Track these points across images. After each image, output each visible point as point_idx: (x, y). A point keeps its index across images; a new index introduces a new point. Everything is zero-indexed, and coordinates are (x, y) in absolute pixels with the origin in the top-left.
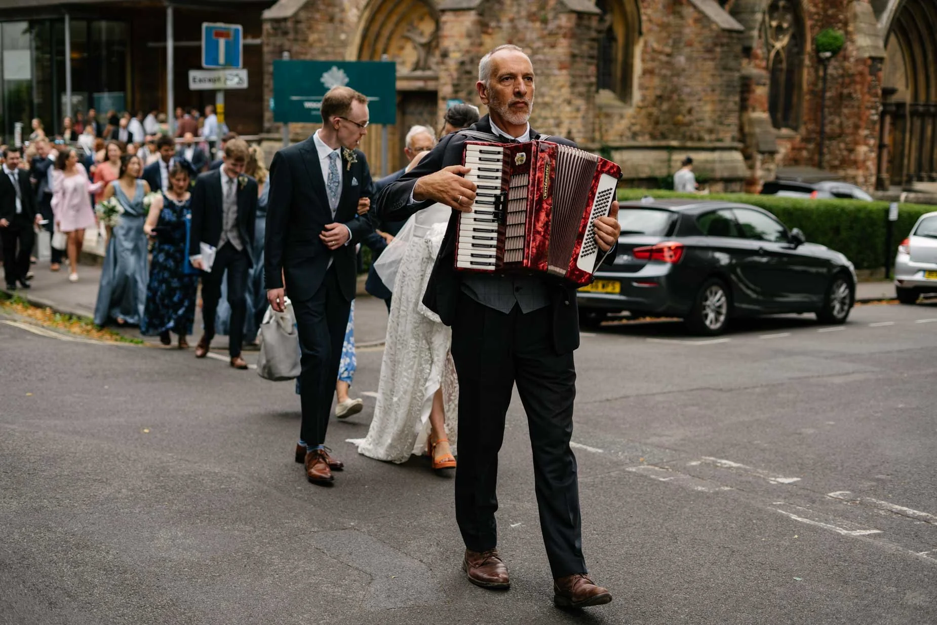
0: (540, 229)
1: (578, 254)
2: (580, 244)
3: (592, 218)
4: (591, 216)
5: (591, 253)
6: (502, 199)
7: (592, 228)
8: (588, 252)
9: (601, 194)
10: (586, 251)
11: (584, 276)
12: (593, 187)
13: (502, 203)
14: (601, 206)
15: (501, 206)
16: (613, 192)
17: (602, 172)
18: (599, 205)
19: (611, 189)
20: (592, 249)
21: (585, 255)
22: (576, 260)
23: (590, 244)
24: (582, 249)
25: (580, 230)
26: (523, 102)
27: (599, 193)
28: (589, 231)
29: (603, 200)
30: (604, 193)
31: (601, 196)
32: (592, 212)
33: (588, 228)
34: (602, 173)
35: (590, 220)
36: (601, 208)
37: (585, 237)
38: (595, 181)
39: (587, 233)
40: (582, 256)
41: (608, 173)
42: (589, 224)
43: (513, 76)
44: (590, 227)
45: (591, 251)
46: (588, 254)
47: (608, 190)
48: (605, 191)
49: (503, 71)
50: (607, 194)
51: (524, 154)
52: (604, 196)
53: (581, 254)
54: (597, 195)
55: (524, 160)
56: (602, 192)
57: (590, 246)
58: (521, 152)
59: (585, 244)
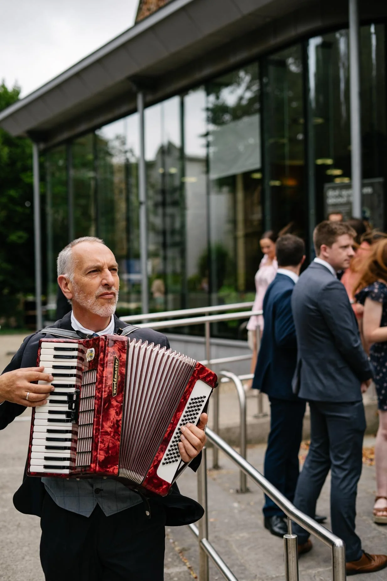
0: (109, 430)
1: (160, 461)
2: (163, 451)
3: (181, 425)
4: (180, 422)
5: (173, 461)
6: (75, 398)
7: (179, 435)
8: (171, 460)
9: (194, 401)
10: (169, 459)
11: (162, 486)
12: (185, 393)
13: (74, 402)
14: (192, 413)
15: (74, 404)
16: (206, 400)
17: (198, 378)
18: (190, 411)
19: (205, 397)
20: (175, 457)
21: (167, 463)
22: (156, 467)
23: (175, 451)
24: (165, 456)
25: (166, 435)
26: (111, 294)
27: (192, 399)
28: (175, 438)
29: (195, 407)
30: (197, 400)
31: (193, 403)
32: (182, 418)
33: (174, 435)
34: (197, 380)
35: (178, 426)
36: (191, 415)
37: (171, 443)
38: (190, 387)
39: (173, 439)
40: (164, 464)
41: (204, 380)
42: (176, 430)
43: (98, 270)
44: (177, 433)
45: (174, 459)
46: (170, 462)
47: (201, 398)
48: (198, 398)
49: (89, 264)
50: (200, 402)
51: (93, 349)
52: (197, 403)
53: (163, 461)
54: (189, 401)
55: (93, 355)
56: (195, 399)
57: (174, 453)
58: (91, 348)
59: (169, 451)
